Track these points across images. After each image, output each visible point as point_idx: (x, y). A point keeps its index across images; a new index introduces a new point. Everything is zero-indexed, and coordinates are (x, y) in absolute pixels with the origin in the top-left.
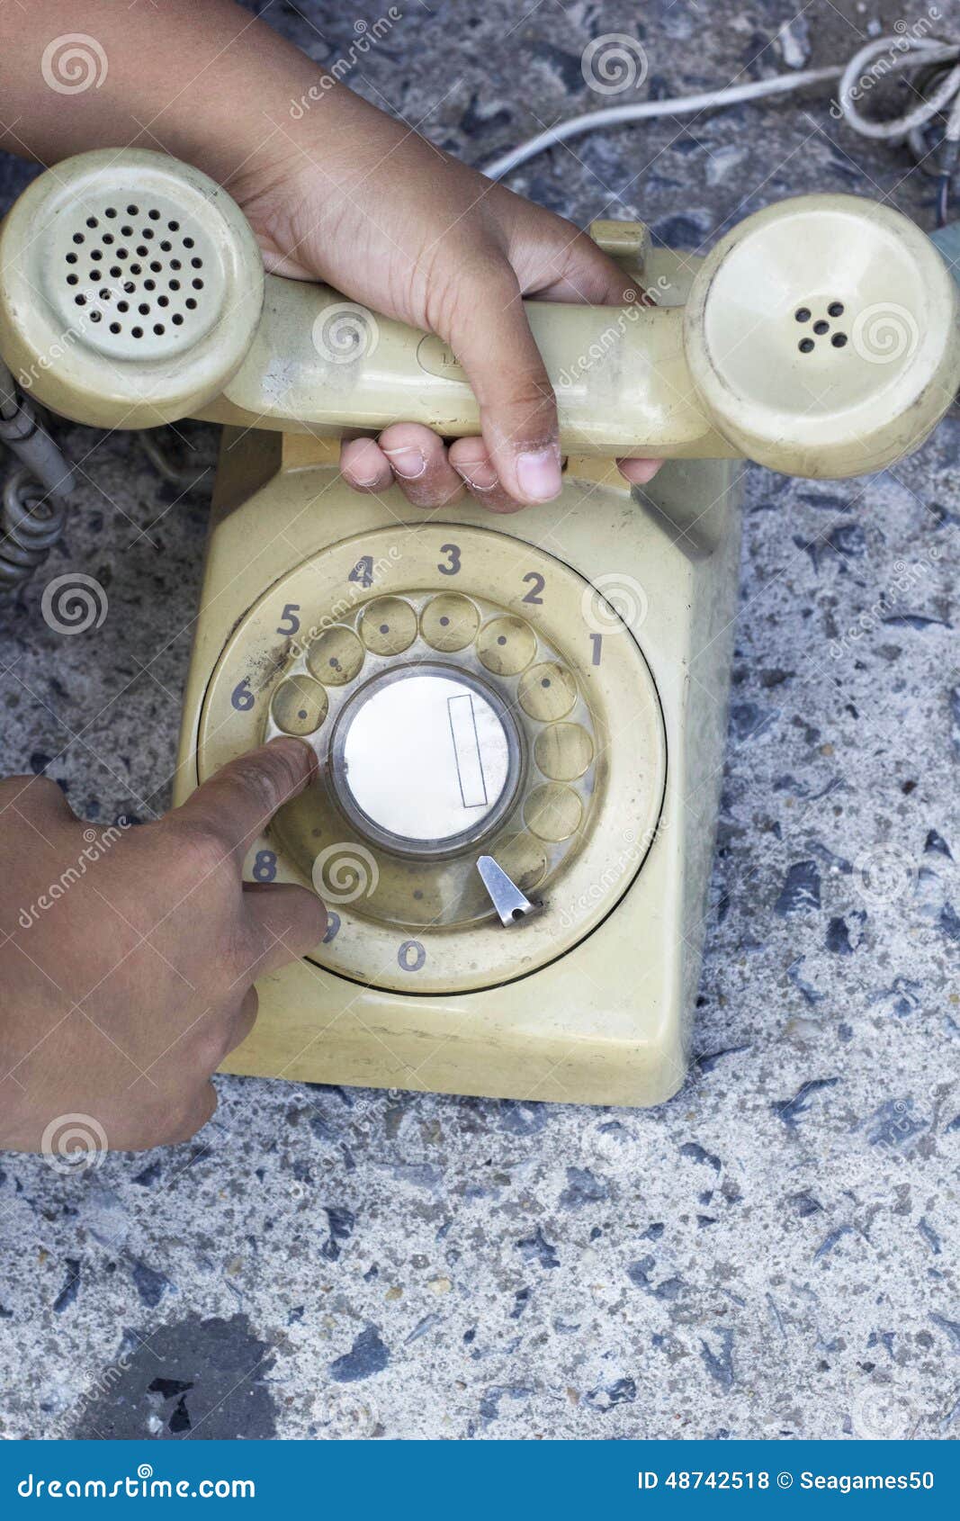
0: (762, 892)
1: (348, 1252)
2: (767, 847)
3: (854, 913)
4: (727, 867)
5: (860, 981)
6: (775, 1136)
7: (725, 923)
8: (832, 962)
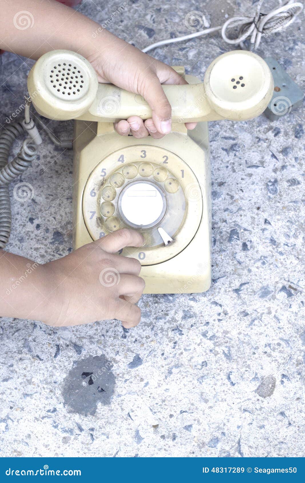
0: (224, 238)
1: (129, 337)
2: (224, 226)
3: (248, 241)
4: (214, 232)
5: (252, 258)
6: (235, 298)
7: (216, 246)
8: (244, 253)
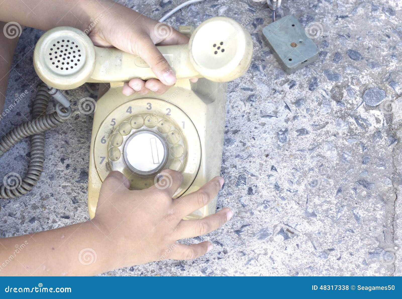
0: (232, 182)
1: (136, 270)
2: (233, 171)
3: (254, 186)
4: (224, 177)
5: (256, 202)
6: (236, 239)
7: (224, 190)
8: (249, 197)
